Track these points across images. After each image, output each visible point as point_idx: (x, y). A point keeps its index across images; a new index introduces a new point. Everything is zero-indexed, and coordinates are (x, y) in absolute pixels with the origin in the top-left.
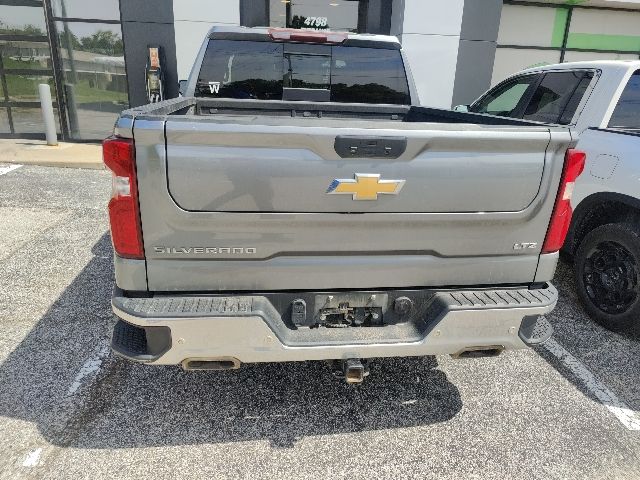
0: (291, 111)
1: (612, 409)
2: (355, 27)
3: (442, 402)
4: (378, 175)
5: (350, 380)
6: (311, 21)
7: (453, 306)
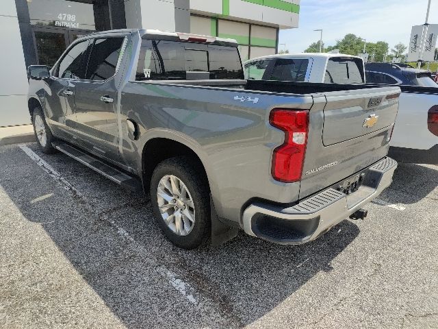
4: (374, 114)
6: (63, 16)
7: (382, 171)
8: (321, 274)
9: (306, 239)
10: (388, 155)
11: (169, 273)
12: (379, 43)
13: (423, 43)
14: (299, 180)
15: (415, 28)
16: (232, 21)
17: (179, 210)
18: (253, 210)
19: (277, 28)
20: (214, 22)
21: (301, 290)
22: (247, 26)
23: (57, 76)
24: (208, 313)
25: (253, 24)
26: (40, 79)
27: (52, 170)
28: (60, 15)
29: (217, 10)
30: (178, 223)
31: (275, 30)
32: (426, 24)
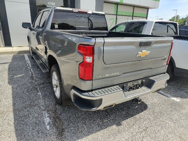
0: (79, 33)
1: (172, 98)
2: (63, 6)
3: (144, 107)
4: (146, 51)
5: (139, 103)
6: (50, 3)
7: (156, 80)
8: (114, 127)
9: (94, 109)
10: (166, 72)
11: (46, 114)
14: (92, 80)
16: (124, 5)
18: (73, 92)
19: (148, 9)
21: (99, 133)
22: (132, 8)
23: (34, 27)
24: (50, 135)
25: (136, 7)
26: (27, 28)
27: (30, 65)
28: (49, 3)
30: (57, 93)
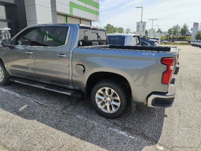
12: (120, 28)
13: (141, 29)
15: (137, 23)
17: (108, 102)
18: (153, 97)
20: (65, 18)
22: (79, 20)
25: (82, 19)
27: (14, 93)
29: (68, 13)
30: (108, 108)
31: (90, 22)
32: (141, 22)
